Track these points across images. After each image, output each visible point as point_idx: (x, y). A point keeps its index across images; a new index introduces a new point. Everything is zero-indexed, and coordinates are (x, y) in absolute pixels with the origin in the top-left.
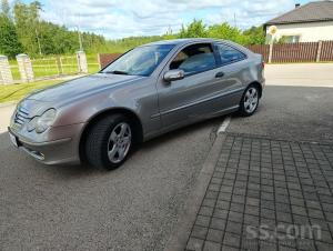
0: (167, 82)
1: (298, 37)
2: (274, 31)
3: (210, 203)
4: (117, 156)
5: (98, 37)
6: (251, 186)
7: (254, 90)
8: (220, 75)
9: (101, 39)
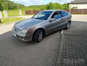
0: (51, 21)
1: (77, 7)
2: (71, 5)
3: (65, 50)
4: (40, 39)
5: (23, 5)
6: (73, 47)
7: (69, 23)
8: (62, 19)
9: (24, 6)
